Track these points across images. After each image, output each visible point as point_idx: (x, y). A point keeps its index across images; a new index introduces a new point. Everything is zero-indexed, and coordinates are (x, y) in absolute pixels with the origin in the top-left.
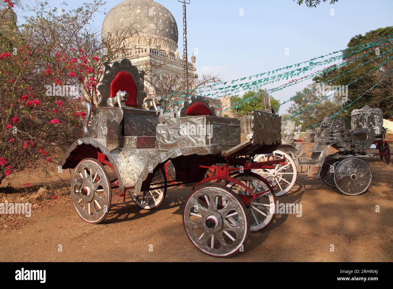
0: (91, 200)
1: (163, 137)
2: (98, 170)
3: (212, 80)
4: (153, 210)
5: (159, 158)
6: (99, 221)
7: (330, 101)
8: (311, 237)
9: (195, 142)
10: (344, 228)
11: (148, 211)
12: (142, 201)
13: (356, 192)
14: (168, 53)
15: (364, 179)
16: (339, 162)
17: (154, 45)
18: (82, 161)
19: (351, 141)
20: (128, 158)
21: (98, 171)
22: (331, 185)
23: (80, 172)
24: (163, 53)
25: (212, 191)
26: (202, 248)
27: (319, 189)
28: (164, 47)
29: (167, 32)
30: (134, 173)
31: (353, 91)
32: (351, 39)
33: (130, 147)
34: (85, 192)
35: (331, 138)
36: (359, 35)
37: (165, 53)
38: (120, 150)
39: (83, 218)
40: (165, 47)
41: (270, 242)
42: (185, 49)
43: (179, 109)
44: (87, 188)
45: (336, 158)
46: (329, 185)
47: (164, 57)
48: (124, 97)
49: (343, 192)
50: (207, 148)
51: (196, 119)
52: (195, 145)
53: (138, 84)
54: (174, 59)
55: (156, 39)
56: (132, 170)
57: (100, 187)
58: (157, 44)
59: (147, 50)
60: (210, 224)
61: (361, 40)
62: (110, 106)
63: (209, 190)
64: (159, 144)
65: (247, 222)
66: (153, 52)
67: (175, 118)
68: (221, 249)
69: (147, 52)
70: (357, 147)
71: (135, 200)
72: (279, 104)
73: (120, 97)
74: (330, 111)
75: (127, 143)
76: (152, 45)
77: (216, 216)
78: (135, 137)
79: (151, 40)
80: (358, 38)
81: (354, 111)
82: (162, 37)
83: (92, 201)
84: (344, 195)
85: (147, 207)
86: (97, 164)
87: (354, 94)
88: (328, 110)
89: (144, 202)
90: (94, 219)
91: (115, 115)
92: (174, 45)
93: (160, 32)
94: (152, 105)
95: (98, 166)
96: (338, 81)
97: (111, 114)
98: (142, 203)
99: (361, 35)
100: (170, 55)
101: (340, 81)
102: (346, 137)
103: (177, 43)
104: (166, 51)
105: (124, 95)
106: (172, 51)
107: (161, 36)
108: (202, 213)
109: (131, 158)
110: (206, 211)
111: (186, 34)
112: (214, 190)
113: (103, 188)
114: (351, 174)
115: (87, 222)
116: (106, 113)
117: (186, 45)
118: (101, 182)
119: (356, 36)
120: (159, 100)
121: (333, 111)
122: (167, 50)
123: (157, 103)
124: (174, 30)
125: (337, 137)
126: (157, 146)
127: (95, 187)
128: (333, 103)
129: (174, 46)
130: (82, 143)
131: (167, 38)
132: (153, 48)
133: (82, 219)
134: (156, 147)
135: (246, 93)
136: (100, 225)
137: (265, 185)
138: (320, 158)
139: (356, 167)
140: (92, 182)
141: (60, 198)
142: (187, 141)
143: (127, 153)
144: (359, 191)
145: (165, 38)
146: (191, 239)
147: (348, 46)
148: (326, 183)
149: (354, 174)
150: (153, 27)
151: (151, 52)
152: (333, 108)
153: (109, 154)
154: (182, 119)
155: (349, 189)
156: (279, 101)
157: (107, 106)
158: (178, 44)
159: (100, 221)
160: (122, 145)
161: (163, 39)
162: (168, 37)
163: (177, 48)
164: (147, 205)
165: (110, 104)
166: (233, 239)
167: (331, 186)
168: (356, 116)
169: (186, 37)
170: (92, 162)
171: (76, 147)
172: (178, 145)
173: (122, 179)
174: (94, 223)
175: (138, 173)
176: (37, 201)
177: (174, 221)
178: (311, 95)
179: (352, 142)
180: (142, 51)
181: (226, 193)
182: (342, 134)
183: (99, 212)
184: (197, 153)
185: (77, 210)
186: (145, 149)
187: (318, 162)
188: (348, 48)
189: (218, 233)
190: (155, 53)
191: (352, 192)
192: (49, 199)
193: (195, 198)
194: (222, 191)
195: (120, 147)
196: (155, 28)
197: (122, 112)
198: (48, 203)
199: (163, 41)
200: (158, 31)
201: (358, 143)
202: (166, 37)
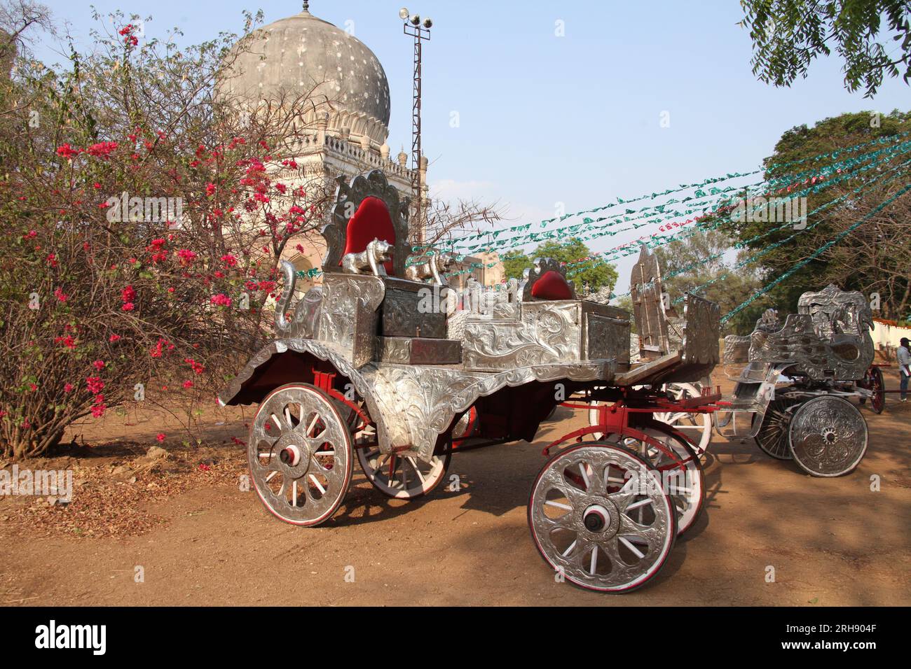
0: (302, 474)
1: (482, 342)
2: (322, 408)
3: (481, 216)
4: (418, 501)
5: (481, 386)
6: (320, 521)
7: (728, 270)
8: (776, 556)
9: (557, 354)
10: (836, 540)
11: (407, 502)
12: (390, 482)
13: (834, 469)
14: (365, 148)
15: (851, 443)
16: (801, 405)
17: (335, 129)
18: (279, 388)
19: (825, 361)
20: (393, 385)
21: (321, 411)
22: (775, 455)
23: (273, 413)
24: (355, 149)
25: (597, 455)
26: (571, 575)
27: (750, 462)
28: (358, 134)
29: (365, 99)
30: (408, 417)
31: (787, 252)
32: (783, 134)
33: (397, 362)
34: (287, 457)
35: (784, 353)
36: (802, 126)
37: (360, 148)
38: (375, 366)
39: (279, 515)
40: (360, 134)
41: (694, 564)
42: (415, 143)
43: (519, 286)
44: (294, 448)
45: (790, 396)
46: (771, 456)
47: (357, 157)
48: (385, 254)
49: (807, 469)
50: (592, 366)
51: (560, 307)
52: (555, 361)
53: (398, 224)
54: (379, 163)
55: (338, 114)
56: (403, 411)
57: (325, 447)
58: (342, 125)
59: (319, 140)
60: (594, 522)
61: (805, 137)
62: (352, 272)
63: (590, 454)
64: (472, 357)
65: (671, 520)
66: (332, 145)
67: (511, 304)
68: (613, 575)
69: (318, 145)
70: (838, 373)
71: (372, 477)
72: (614, 273)
73: (377, 253)
74: (729, 294)
75: (391, 352)
76: (330, 128)
77: (604, 507)
78: (408, 341)
79: (328, 115)
80: (800, 134)
81: (804, 296)
82: (354, 109)
83: (303, 476)
84: (809, 476)
85: (404, 494)
86: (319, 396)
87: (789, 258)
88: (725, 291)
89: (396, 483)
90: (304, 515)
91: (364, 292)
92: (381, 130)
93: (349, 98)
94: (429, 273)
95: (321, 401)
96: (754, 227)
97: (354, 289)
98: (389, 486)
99: (806, 126)
100: (372, 152)
101: (758, 226)
102: (814, 354)
103: (387, 125)
104: (362, 143)
105: (386, 249)
106: (374, 144)
107: (351, 108)
108: (572, 501)
109: (402, 386)
110: (583, 497)
111: (419, 108)
112: (602, 454)
113: (335, 448)
114: (824, 432)
115: (288, 523)
116: (341, 287)
117: (419, 132)
118: (327, 435)
119: (796, 129)
120: (446, 262)
121: (735, 293)
122: (364, 140)
123: (441, 269)
124: (382, 95)
125: (796, 351)
126: (467, 359)
127: (312, 445)
128: (735, 276)
129: (380, 132)
130: (286, 349)
131: (364, 114)
132: (332, 134)
133: (274, 515)
134: (464, 362)
135: (540, 247)
136: (321, 530)
137: (682, 447)
138: (758, 397)
139: (835, 417)
140: (304, 436)
141: (198, 470)
142: (538, 351)
143: (391, 374)
144: (841, 469)
145: (361, 113)
146: (546, 556)
147: (776, 149)
148: (764, 451)
149: (831, 432)
150: (335, 87)
151: (327, 143)
152: (733, 286)
153: (356, 375)
154: (527, 305)
155: (821, 464)
156: (615, 267)
157: (342, 272)
158: (389, 128)
159: (323, 521)
160: (377, 355)
161: (356, 115)
162: (367, 112)
163: (387, 138)
164: (402, 489)
165: (349, 266)
166: (641, 555)
167: (775, 458)
168: (809, 307)
169: (418, 116)
170: (305, 392)
171: (268, 359)
172: (515, 360)
173: (388, 428)
174: (307, 526)
175: (417, 417)
176: (153, 476)
177: (474, 523)
178: (687, 255)
179: (828, 364)
180: (308, 141)
181: (627, 460)
182: (805, 346)
183: (320, 501)
184: (569, 377)
185: (262, 497)
186: (435, 367)
187: (755, 404)
188: (776, 153)
189: (609, 542)
190: (337, 146)
191: (827, 469)
192: (177, 471)
193: (559, 470)
194: (620, 456)
195: (374, 360)
196: (338, 89)
197: (382, 285)
198: (176, 481)
199: (355, 119)
200: (345, 97)
201: (839, 366)
202: (364, 110)
